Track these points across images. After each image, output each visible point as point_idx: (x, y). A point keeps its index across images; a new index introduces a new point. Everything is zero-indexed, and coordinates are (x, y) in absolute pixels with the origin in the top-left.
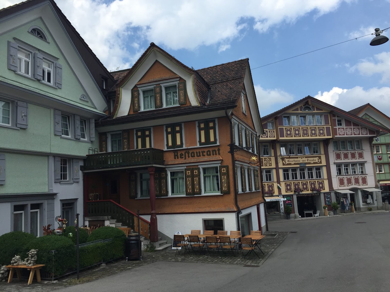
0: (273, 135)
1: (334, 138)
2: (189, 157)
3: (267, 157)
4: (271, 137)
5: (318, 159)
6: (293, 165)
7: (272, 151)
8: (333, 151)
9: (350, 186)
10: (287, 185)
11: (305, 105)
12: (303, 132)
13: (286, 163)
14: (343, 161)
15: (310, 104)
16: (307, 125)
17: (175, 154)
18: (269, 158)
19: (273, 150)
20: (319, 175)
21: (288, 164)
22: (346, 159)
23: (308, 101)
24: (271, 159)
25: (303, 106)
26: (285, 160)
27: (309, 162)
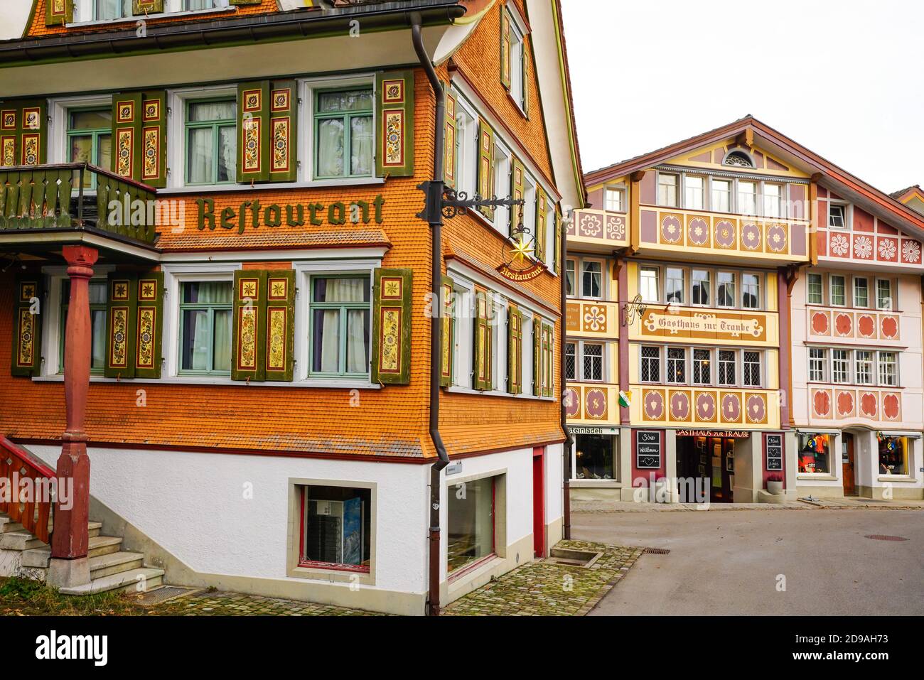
0: (619, 231)
1: (814, 263)
2: (256, 225)
3: (595, 303)
4: (614, 237)
5: (757, 325)
6: (674, 335)
7: (613, 285)
8: (806, 305)
9: (846, 417)
10: (648, 398)
11: (735, 145)
12: (716, 232)
13: (652, 327)
14: (832, 337)
15: (749, 142)
16: (734, 213)
17: (201, 211)
18: (600, 307)
19: (616, 281)
20: (754, 376)
21: (659, 332)
22: (842, 335)
23: (744, 133)
24: (605, 310)
25: (726, 150)
26: (651, 317)
27: (726, 331)
